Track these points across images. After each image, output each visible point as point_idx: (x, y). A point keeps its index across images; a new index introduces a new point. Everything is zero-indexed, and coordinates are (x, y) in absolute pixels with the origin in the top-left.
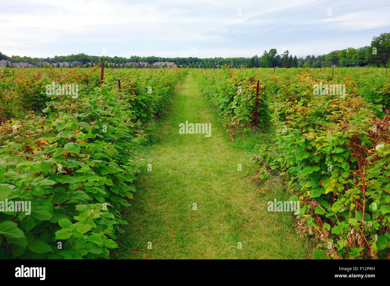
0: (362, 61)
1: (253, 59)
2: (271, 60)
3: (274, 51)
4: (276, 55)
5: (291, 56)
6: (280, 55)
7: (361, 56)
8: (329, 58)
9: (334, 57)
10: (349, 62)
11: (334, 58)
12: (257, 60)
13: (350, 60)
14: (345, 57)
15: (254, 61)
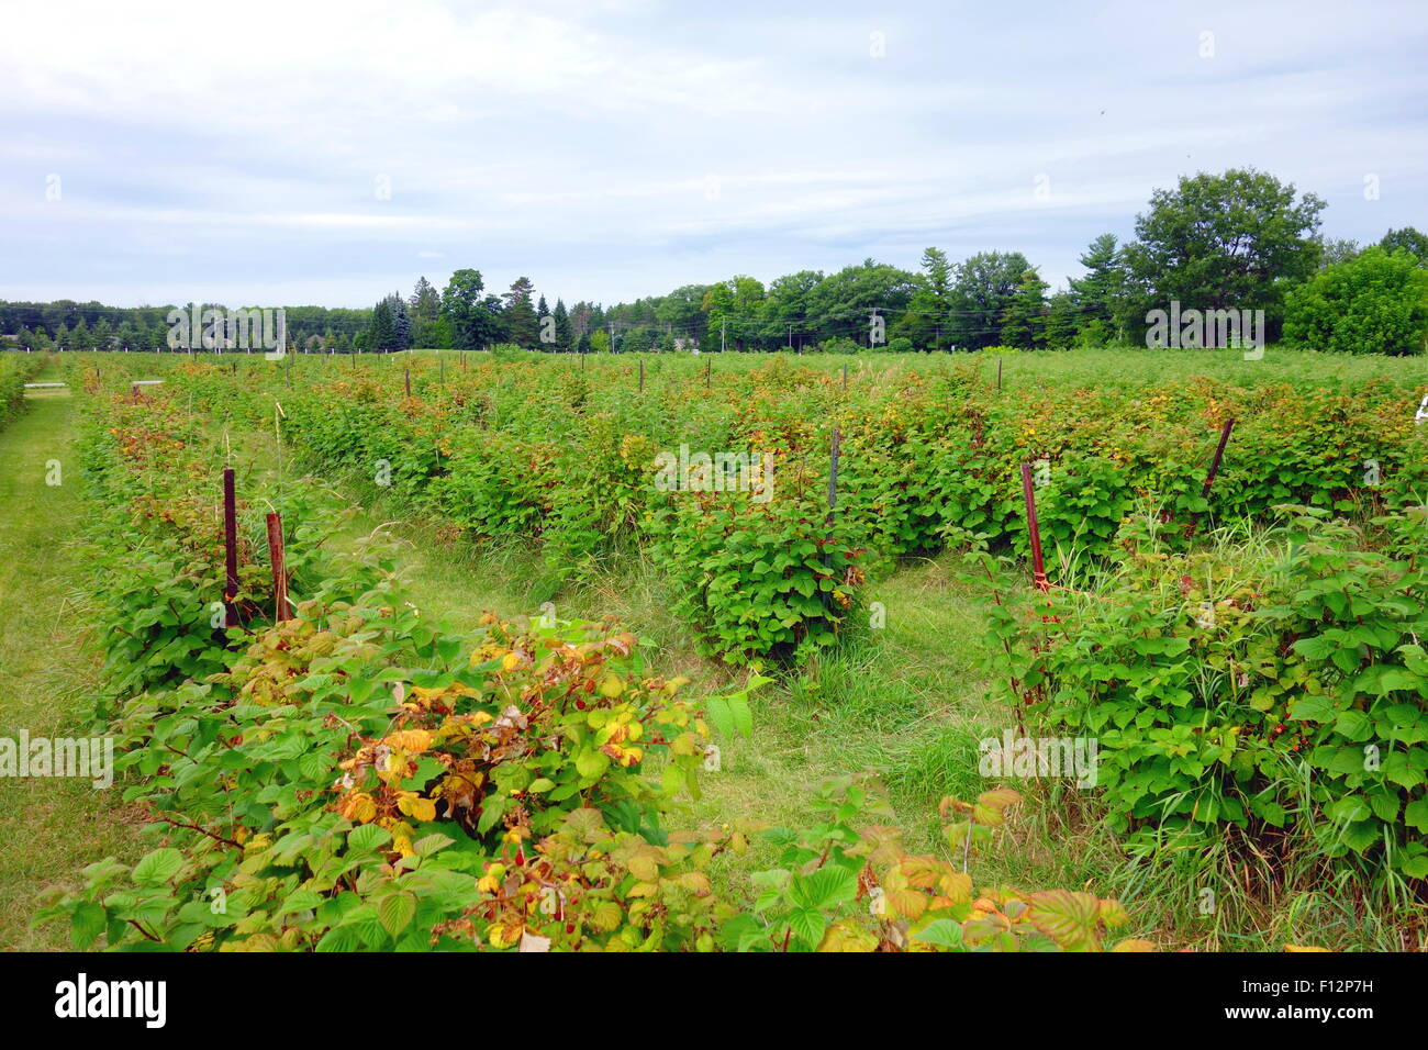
0: (800, 326)
1: (383, 311)
2: (464, 316)
3: (469, 282)
4: (482, 296)
5: (543, 300)
6: (499, 297)
7: (795, 307)
8: (670, 314)
9: (688, 309)
10: (747, 329)
11: (689, 315)
12: (401, 316)
13: (749, 322)
14: (729, 309)
15: (389, 321)
